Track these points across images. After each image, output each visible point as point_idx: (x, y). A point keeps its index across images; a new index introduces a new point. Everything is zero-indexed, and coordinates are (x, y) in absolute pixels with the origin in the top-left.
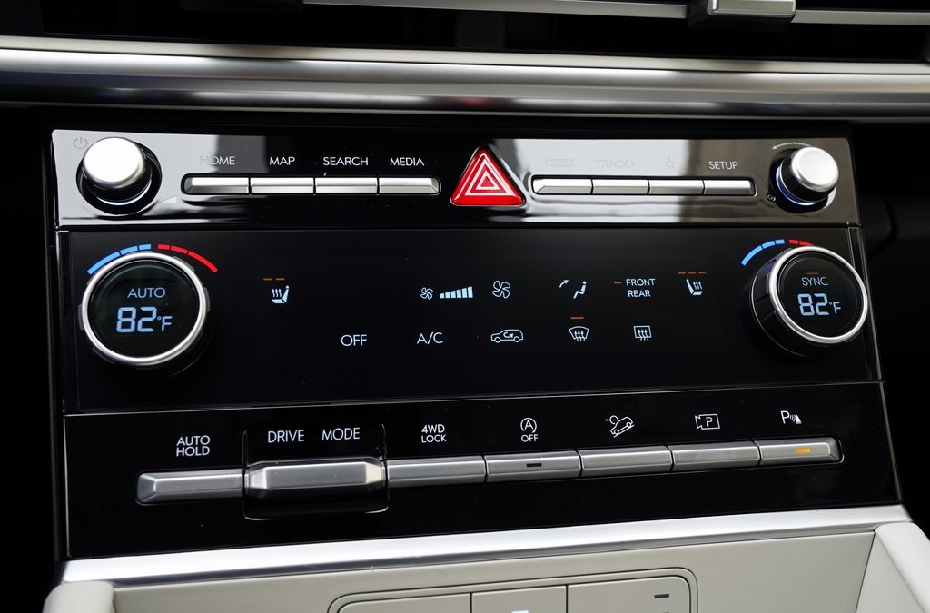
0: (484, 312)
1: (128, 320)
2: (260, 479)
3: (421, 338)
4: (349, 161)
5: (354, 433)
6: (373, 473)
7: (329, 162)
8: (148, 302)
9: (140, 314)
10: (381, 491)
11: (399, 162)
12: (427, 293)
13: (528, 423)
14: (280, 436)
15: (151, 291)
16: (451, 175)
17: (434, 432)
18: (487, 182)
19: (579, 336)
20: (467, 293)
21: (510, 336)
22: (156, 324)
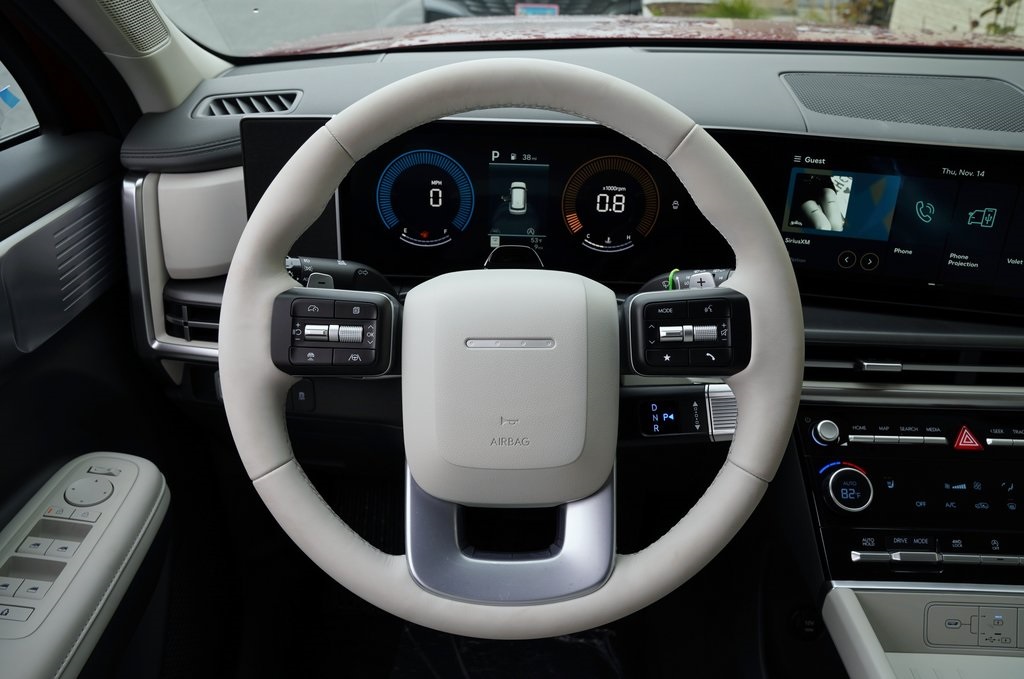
0: (970, 496)
1: (845, 493)
2: (896, 556)
3: (947, 505)
4: (910, 429)
5: (926, 541)
6: (937, 557)
7: (903, 429)
8: (851, 487)
9: (849, 492)
10: (940, 564)
11: (930, 429)
12: (947, 486)
13: (994, 542)
14: (898, 540)
15: (852, 483)
16: (953, 436)
17: (957, 543)
18: (968, 440)
19: (1012, 507)
20: (963, 487)
21: (983, 506)
22: (855, 496)
